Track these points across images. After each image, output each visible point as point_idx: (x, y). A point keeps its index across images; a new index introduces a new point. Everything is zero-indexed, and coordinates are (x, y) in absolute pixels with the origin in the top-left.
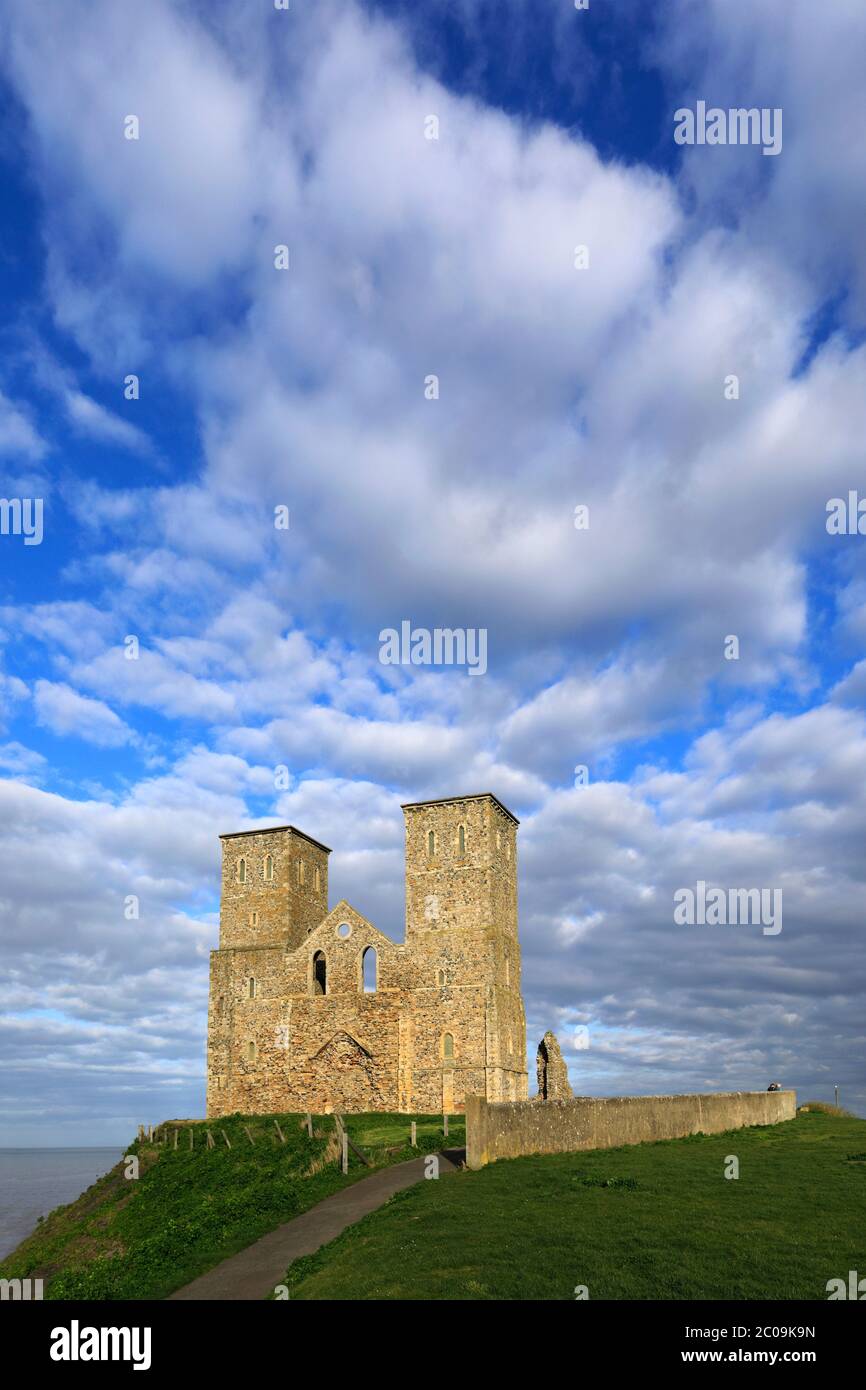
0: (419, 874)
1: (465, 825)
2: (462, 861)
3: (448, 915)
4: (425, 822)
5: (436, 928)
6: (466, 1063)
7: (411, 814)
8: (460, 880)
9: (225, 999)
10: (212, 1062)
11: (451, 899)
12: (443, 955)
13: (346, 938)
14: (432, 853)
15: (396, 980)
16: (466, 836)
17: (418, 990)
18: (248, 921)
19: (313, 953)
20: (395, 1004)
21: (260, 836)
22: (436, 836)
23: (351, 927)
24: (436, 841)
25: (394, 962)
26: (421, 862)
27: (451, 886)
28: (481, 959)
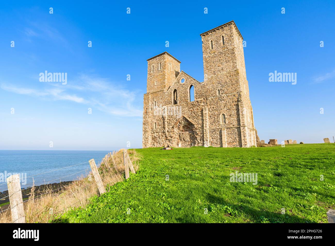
0: (208, 56)
1: (224, 35)
2: (223, 48)
3: (220, 68)
4: (209, 38)
5: (215, 74)
6: (231, 126)
7: (204, 37)
8: (223, 55)
9: (148, 109)
10: (144, 130)
11: (221, 62)
12: (219, 84)
13: (183, 83)
14: (212, 48)
15: (201, 95)
16: (225, 39)
17: (210, 98)
18: (154, 84)
19: (173, 91)
20: (201, 105)
21: (158, 57)
22: (213, 42)
23: (185, 79)
24: (213, 43)
25: (200, 89)
26: (208, 52)
27: (220, 57)
28: (234, 82)
